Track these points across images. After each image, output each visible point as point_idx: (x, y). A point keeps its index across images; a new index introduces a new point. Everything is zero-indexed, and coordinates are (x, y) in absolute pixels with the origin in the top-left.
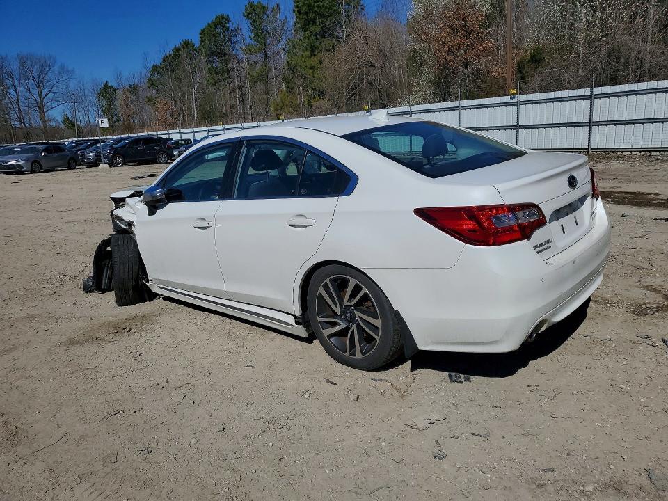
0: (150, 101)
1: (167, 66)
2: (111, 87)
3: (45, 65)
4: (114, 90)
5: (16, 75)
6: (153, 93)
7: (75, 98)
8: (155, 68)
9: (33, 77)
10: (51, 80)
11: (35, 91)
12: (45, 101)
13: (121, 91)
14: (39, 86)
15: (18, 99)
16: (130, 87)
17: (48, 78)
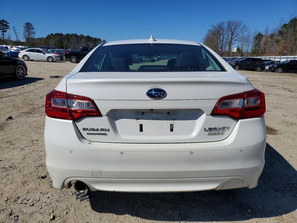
0: (277, 42)
1: (291, 24)
2: (261, 35)
3: (237, 25)
4: (263, 36)
5: (225, 30)
6: (280, 38)
7: (244, 40)
8: (285, 26)
9: (231, 30)
10: (238, 32)
11: (230, 36)
12: (232, 41)
13: (265, 37)
14: (232, 34)
15: (223, 40)
16: (271, 35)
17: (237, 31)
